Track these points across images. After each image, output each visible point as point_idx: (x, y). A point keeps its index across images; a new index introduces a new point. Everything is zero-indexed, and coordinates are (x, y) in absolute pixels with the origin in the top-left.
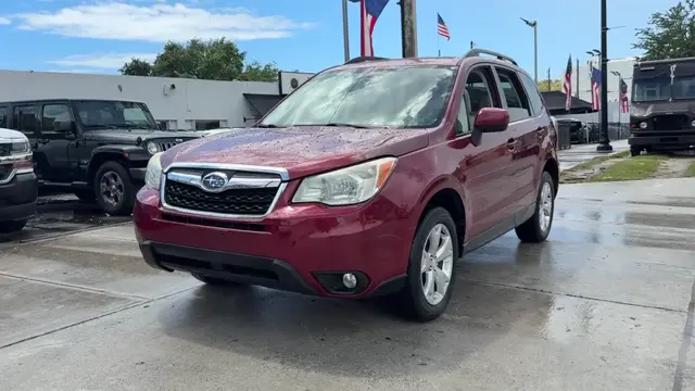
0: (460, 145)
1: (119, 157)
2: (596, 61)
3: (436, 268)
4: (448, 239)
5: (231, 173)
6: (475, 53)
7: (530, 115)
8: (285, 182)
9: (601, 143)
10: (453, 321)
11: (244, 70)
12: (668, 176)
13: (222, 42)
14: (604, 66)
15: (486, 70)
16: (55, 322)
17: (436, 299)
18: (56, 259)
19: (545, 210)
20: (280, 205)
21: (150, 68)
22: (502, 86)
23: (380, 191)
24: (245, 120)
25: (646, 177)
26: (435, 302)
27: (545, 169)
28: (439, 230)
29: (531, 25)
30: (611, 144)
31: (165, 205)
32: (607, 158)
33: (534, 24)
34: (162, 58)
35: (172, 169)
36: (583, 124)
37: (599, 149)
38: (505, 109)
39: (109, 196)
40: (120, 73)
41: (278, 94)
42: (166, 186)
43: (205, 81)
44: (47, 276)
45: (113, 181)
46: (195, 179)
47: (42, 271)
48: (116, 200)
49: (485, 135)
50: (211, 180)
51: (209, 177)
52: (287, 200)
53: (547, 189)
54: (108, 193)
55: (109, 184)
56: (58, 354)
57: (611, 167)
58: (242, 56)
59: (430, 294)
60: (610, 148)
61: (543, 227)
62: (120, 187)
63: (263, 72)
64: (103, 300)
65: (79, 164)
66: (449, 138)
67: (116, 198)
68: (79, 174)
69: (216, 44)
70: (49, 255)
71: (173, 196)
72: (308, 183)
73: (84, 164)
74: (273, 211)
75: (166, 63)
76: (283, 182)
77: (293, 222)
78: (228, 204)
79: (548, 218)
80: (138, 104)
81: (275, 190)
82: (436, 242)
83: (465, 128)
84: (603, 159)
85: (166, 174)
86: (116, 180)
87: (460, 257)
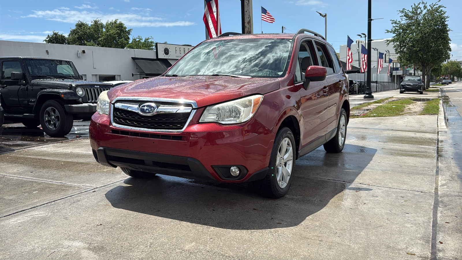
0: (295, 89)
1: (56, 97)
2: (364, 41)
3: (284, 166)
4: (291, 149)
5: (159, 103)
6: (302, 31)
7: (334, 72)
8: (195, 109)
9: (367, 94)
10: (292, 199)
11: (130, 41)
12: (410, 114)
13: (115, 22)
14: (369, 44)
15: (309, 42)
16: (35, 201)
17: (283, 185)
18: (22, 163)
19: (342, 134)
20: (191, 124)
21: (65, 39)
22: (319, 54)
23: (254, 116)
24: (133, 75)
25: (397, 115)
26: (283, 187)
27: (342, 107)
28: (287, 142)
29: (323, 16)
30: (373, 94)
31: (114, 124)
32: (371, 103)
33: (325, 16)
34: (73, 32)
35: (118, 101)
36: (354, 82)
37: (365, 97)
38: (320, 66)
39: (50, 124)
40: (45, 42)
41: (155, 58)
42: (114, 112)
43: (104, 48)
44: (20, 174)
45: (53, 113)
46: (134, 108)
47: (15, 171)
48: (55, 127)
49: (312, 83)
50: (145, 108)
51: (144, 106)
52: (196, 121)
53: (343, 119)
54: (49, 122)
55: (49, 115)
56: (44, 220)
57: (374, 109)
58: (129, 32)
59: (280, 180)
60: (372, 97)
61: (340, 144)
62: (57, 117)
63: (144, 43)
64: (63, 188)
65: (29, 101)
66: (288, 85)
67: (55, 125)
68: (28, 108)
69: (112, 23)
70: (16, 161)
71: (119, 118)
72: (208, 110)
73: (32, 102)
74: (187, 128)
75: (77, 36)
76: (193, 109)
77: (199, 136)
78: (156, 123)
79: (343, 139)
80: (66, 61)
81: (188, 114)
82: (284, 150)
83: (299, 79)
84: (369, 104)
85: (114, 104)
86: (55, 113)
87: (296, 159)
